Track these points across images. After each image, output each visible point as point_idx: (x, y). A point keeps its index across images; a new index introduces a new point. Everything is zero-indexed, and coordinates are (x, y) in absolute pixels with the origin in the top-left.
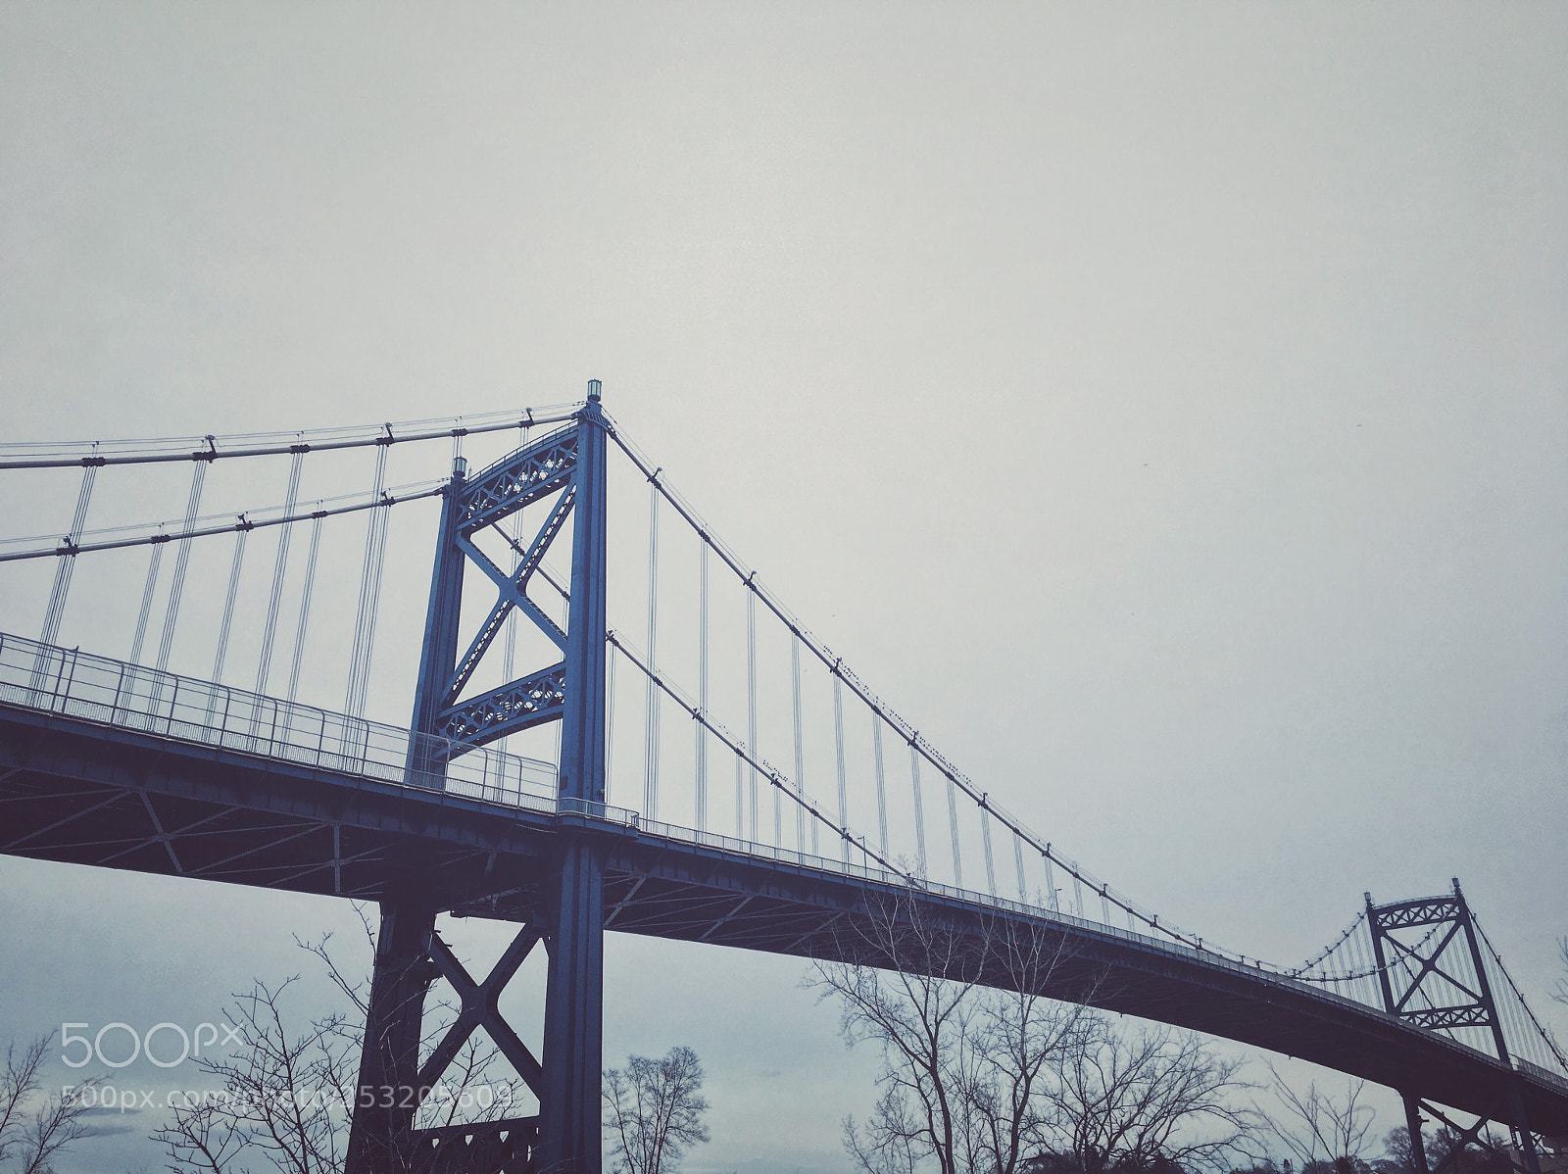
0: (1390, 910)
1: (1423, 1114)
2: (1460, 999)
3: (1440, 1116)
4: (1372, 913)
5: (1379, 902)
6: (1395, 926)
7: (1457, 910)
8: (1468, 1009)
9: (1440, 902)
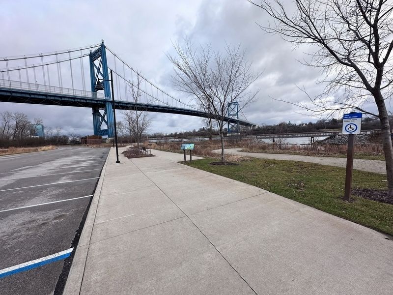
1: (229, 124)
2: (235, 113)
7: (237, 104)
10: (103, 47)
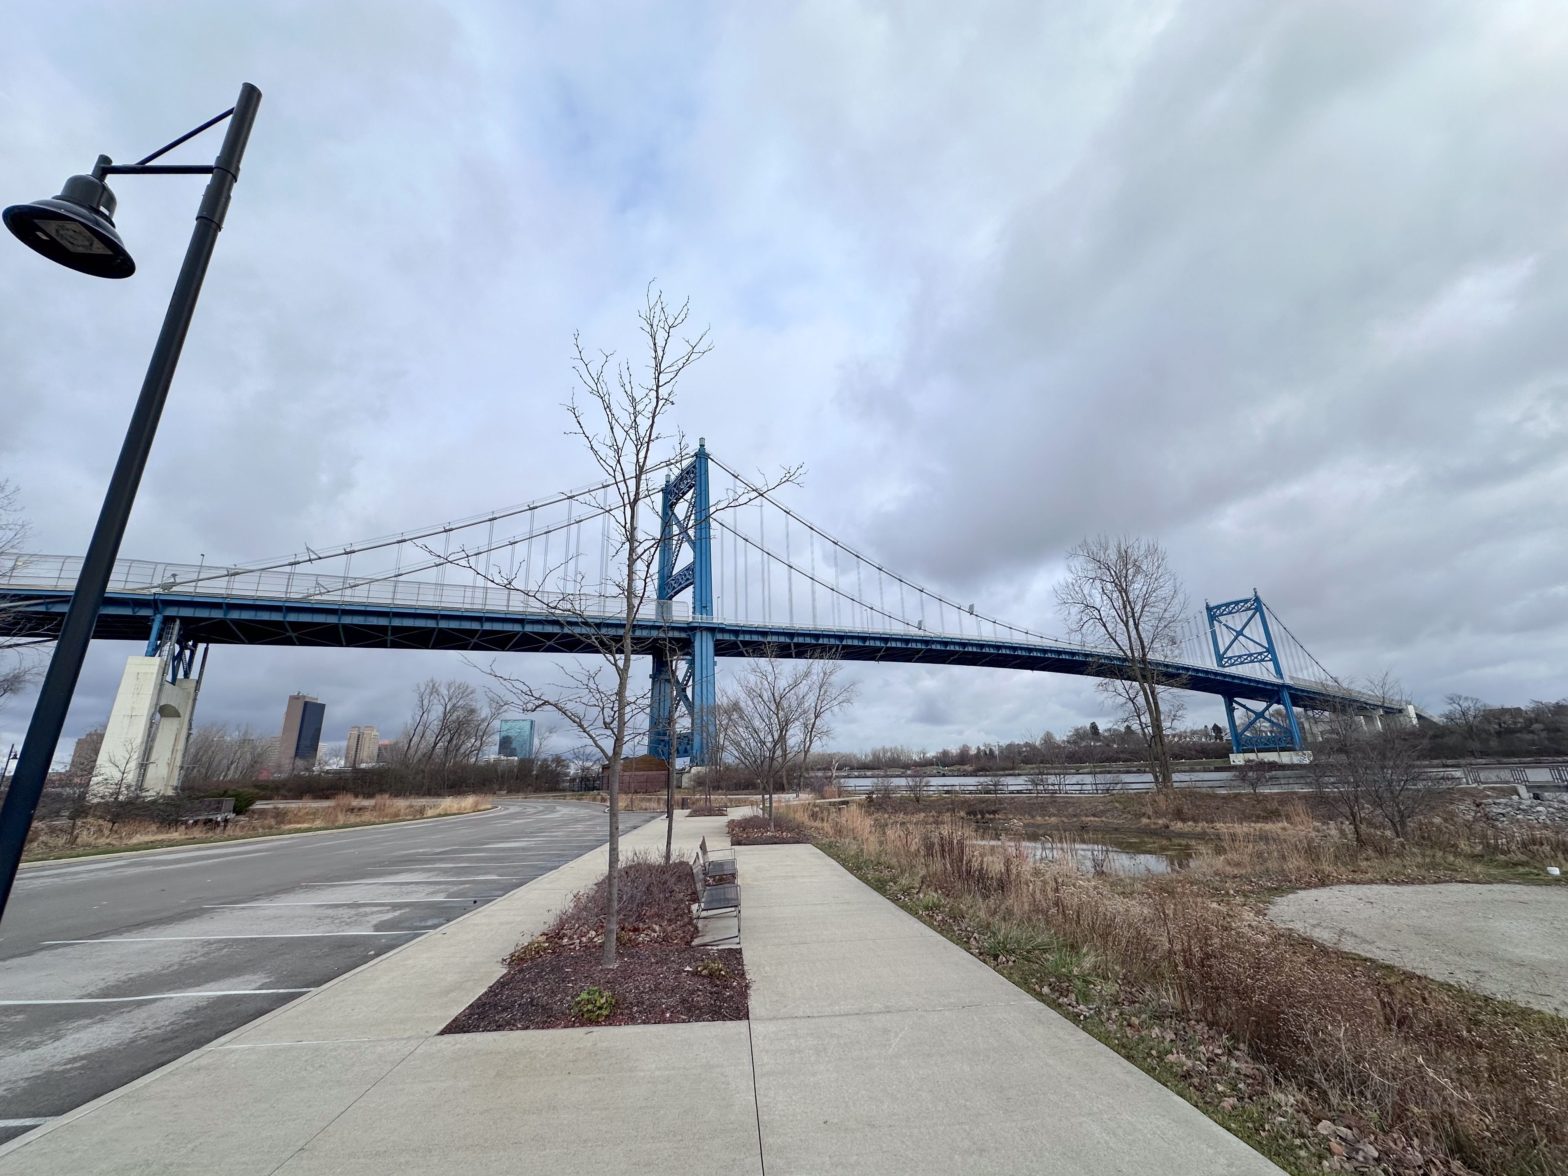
0: (1218, 607)
1: (1235, 705)
2: (1256, 649)
3: (1244, 706)
4: (1209, 609)
5: (1212, 605)
6: (1221, 614)
7: (1256, 605)
8: (1260, 654)
9: (1246, 601)
10: (702, 456)
